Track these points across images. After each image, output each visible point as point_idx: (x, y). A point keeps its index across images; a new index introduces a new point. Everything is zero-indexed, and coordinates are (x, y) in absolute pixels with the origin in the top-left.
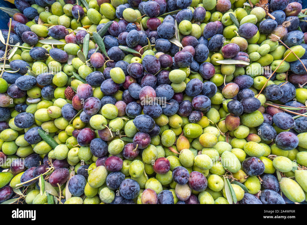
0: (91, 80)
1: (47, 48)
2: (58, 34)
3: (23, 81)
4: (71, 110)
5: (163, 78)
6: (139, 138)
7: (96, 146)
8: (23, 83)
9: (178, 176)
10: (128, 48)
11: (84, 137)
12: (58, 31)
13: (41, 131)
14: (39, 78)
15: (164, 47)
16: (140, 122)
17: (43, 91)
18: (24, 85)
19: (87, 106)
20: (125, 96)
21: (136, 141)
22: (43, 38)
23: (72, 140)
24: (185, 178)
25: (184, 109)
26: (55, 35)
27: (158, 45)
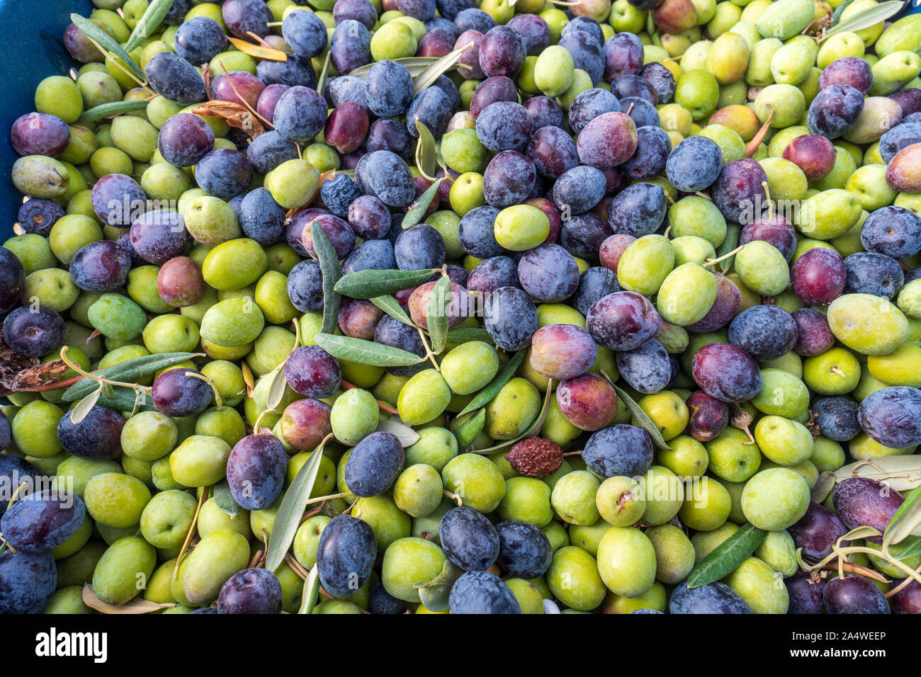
0: (522, 318)
1: (317, 532)
2: (273, 466)
3: (489, 600)
4: (618, 431)
5: (550, 112)
6: (745, 176)
7: (765, 323)
8: (498, 602)
9: (845, 101)
10: (416, 204)
11: (736, 358)
12: (261, 455)
13: (696, 577)
14: (475, 542)
15: (442, 102)
16: (699, 156)
17: (523, 550)
18: (506, 600)
19: (637, 311)
20: (589, 229)
21: (751, 187)
22: (259, 553)
23: (728, 452)
24: (846, 91)
25: (643, 89)
26: (275, 478)
27: (433, 115)
